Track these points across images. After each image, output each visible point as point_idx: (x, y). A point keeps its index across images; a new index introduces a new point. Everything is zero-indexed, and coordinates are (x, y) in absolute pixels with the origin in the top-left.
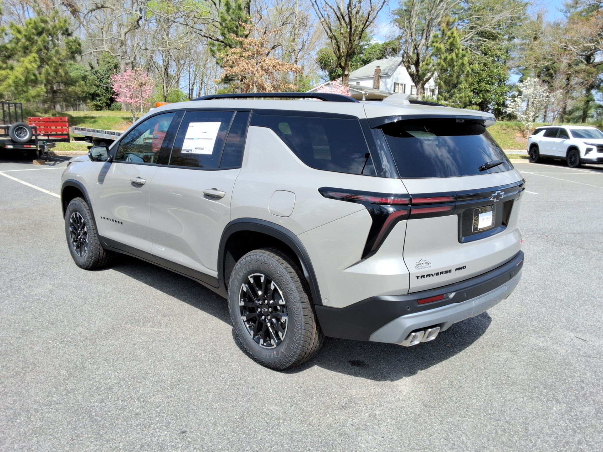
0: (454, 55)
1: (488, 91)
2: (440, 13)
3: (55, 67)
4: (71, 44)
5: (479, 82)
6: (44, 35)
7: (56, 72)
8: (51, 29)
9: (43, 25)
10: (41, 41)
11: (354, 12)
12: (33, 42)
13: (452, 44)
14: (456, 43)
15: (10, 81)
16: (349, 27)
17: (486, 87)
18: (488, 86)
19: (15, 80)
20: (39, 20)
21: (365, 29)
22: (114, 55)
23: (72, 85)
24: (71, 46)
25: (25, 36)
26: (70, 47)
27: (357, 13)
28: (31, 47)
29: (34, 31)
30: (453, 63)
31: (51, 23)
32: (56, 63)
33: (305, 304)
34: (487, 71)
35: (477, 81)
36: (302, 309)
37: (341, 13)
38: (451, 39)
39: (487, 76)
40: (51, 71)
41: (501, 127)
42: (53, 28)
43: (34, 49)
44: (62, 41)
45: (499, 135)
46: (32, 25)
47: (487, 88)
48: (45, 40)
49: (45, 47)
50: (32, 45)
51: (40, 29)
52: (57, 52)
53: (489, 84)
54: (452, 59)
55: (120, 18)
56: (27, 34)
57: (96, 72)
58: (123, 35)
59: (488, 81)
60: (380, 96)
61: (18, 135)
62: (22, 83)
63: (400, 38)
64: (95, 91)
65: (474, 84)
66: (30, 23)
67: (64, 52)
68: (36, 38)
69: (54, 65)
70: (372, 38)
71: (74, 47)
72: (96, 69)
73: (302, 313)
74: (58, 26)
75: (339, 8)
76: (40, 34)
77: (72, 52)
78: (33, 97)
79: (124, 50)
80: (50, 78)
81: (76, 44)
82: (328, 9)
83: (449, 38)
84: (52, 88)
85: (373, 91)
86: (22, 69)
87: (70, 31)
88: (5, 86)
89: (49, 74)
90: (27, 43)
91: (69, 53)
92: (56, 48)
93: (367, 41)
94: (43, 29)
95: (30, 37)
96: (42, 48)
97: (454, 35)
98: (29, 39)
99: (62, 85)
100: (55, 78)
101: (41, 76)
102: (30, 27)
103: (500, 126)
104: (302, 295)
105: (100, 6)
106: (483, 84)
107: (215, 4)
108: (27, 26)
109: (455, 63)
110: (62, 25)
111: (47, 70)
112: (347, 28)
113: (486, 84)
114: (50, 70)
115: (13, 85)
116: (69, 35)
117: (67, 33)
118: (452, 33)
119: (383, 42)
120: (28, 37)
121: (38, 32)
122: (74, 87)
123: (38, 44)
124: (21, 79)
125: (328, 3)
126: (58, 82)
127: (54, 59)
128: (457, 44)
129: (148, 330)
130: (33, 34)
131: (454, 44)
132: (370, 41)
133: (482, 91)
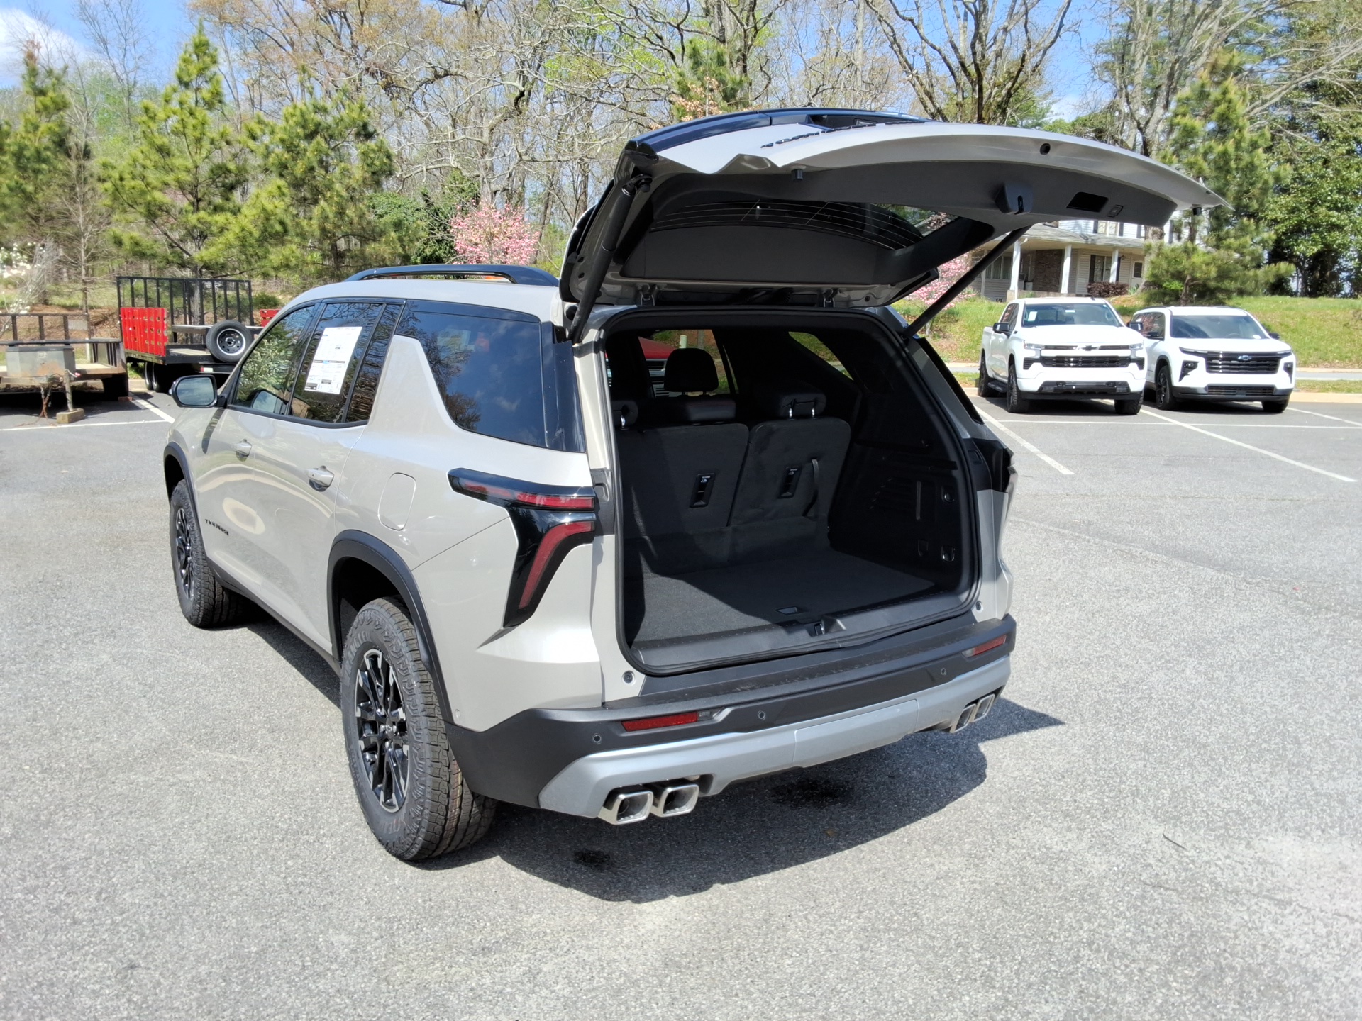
0: (1230, 145)
1: (1334, 227)
2: (1202, 46)
3: (338, 203)
4: (372, 155)
5: (1312, 204)
6: (318, 138)
7: (341, 213)
8: (333, 126)
9: (318, 117)
10: (313, 152)
11: (990, 54)
12: (298, 153)
13: (1224, 118)
14: (1233, 116)
15: (230, 236)
16: (977, 88)
17: (1329, 216)
18: (1336, 213)
19: (241, 235)
20: (311, 108)
21: (1016, 91)
22: (468, 174)
23: (374, 240)
24: (373, 159)
25: (282, 141)
26: (369, 161)
27: (998, 55)
28: (293, 163)
29: (299, 130)
30: (1227, 163)
31: (335, 113)
32: (341, 196)
33: (435, 719)
34: (1331, 178)
35: (1307, 203)
36: (426, 731)
37: (959, 57)
38: (1223, 107)
39: (1331, 191)
40: (331, 211)
41: (1354, 313)
42: (337, 124)
43: (299, 166)
44: (354, 150)
45: (1350, 334)
46: (295, 119)
47: (1334, 220)
48: (320, 148)
49: (321, 162)
50: (294, 159)
51: (311, 126)
52: (345, 173)
53: (1338, 210)
54: (1225, 154)
55: (481, 96)
56: (285, 137)
57: (437, 212)
58: (486, 133)
59: (1335, 203)
60: (1058, 242)
61: (223, 347)
62: (253, 241)
63: (1112, 108)
64: (434, 252)
65: (1299, 210)
66: (292, 115)
67: (358, 171)
68: (303, 144)
69: (335, 199)
70: (1048, 109)
71: (377, 163)
72: (436, 206)
73: (427, 740)
74: (347, 120)
75: (954, 47)
76: (310, 136)
77: (374, 173)
78: (276, 269)
79: (489, 165)
80: (329, 226)
81: (381, 155)
82: (929, 50)
83: (1217, 103)
84: (334, 246)
85: (1041, 233)
86: (254, 212)
87: (371, 129)
88: (220, 246)
89: (327, 218)
90: (286, 156)
91: (367, 175)
92: (343, 165)
93: (1036, 117)
94: (318, 125)
95: (292, 143)
96: (315, 164)
97: (1229, 96)
98: (290, 148)
99: (354, 240)
100: (339, 227)
101: (312, 222)
102: (291, 122)
103: (1351, 311)
104: (430, 699)
105: (441, 72)
106: (1322, 210)
107: (673, 57)
108: (287, 121)
109: (1233, 164)
110: (355, 115)
111: (323, 210)
112: (973, 90)
113: (1329, 209)
114: (328, 209)
115: (237, 243)
116: (369, 136)
117: (365, 133)
118: (1225, 93)
119: (1073, 118)
120: (288, 143)
121: (307, 132)
122: (377, 245)
123: (306, 159)
124: (251, 233)
125: (927, 37)
126: (346, 235)
127: (338, 186)
128: (1238, 118)
129: (220, 757)
130: (298, 136)
131: (1227, 118)
132: (1043, 117)
133: (1318, 226)
